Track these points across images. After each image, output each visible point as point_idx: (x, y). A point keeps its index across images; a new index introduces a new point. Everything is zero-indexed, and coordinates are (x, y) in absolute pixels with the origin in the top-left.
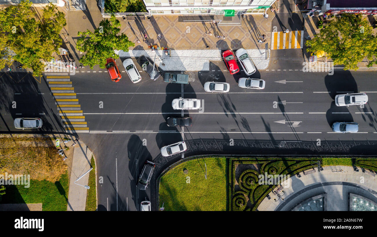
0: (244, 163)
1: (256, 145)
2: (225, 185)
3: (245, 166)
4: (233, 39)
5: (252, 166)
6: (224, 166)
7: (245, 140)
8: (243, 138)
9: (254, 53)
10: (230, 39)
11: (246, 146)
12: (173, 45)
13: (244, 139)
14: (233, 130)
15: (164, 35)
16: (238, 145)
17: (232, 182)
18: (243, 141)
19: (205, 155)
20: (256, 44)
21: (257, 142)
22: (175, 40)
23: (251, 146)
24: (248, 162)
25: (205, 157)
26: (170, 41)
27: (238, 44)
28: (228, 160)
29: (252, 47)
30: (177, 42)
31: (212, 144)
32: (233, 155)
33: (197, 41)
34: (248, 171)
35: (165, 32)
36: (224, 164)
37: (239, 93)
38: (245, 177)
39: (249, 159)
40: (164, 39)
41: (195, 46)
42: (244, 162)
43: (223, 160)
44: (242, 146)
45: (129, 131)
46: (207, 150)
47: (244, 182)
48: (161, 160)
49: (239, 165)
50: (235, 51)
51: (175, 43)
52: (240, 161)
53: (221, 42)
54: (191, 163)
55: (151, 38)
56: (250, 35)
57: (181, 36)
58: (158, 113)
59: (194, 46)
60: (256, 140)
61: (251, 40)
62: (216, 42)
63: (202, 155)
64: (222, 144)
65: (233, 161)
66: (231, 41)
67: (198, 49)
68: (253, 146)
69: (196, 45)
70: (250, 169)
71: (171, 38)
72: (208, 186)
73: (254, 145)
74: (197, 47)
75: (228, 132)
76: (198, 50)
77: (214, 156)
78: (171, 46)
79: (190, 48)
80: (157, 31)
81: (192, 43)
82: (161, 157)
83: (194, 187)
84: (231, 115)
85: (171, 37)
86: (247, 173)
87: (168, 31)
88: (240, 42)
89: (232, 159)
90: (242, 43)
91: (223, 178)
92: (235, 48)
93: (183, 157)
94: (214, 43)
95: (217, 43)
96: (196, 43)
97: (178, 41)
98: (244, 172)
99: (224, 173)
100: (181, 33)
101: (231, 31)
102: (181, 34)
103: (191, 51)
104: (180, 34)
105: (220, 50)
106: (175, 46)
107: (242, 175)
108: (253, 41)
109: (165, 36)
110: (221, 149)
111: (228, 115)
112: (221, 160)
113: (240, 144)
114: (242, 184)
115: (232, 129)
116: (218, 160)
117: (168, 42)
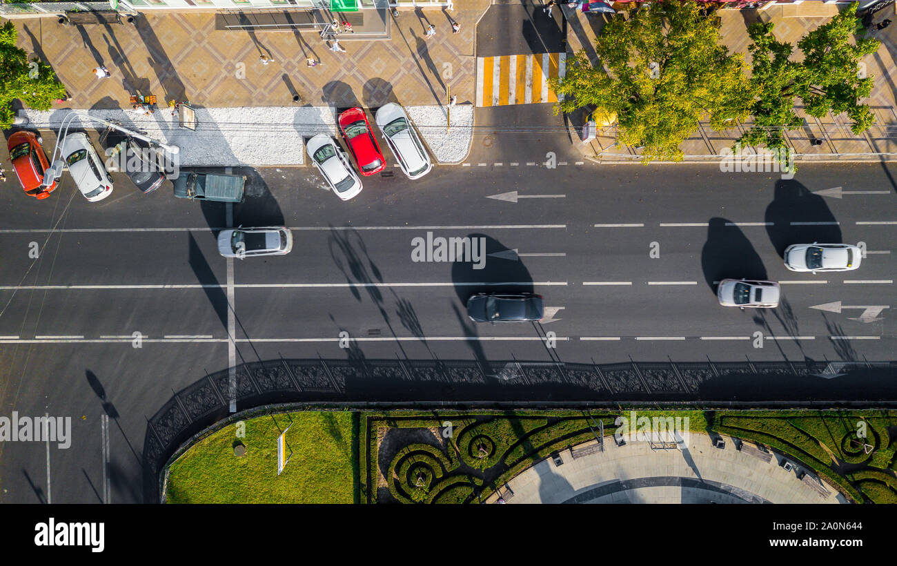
0: (401, 425)
1: (436, 375)
2: (352, 487)
3: (406, 434)
4: (370, 78)
5: (425, 432)
6: (347, 435)
7: (407, 361)
8: (402, 357)
9: (426, 115)
10: (361, 78)
11: (409, 377)
12: (200, 94)
13: (404, 358)
14: (372, 333)
15: (175, 64)
16: (388, 375)
17: (369, 479)
18: (401, 364)
19: (293, 404)
20: (433, 91)
21: (441, 366)
22: (208, 81)
23: (424, 377)
24: (413, 421)
25: (291, 409)
26: (193, 82)
27: (381, 92)
28: (356, 418)
29: (421, 101)
30: (212, 86)
31: (315, 374)
32: (371, 403)
33: (270, 83)
34: (412, 448)
35: (179, 59)
36: (346, 430)
37: (388, 228)
38: (404, 465)
39: (414, 413)
40: (176, 79)
41: (263, 95)
42: (401, 422)
43: (343, 417)
44: (400, 378)
45: (82, 337)
46: (300, 390)
47: (403, 479)
48: (172, 419)
49: (389, 433)
50: (374, 110)
51: (206, 87)
52: (390, 420)
53: (334, 87)
54: (253, 427)
55: (140, 74)
56: (417, 67)
57: (223, 70)
58: (161, 286)
59: (260, 97)
60: (437, 361)
61: (420, 82)
62: (323, 86)
63: (286, 405)
64: (343, 374)
65: (371, 420)
66: (365, 82)
67: (270, 104)
68: (428, 378)
69: (266, 93)
70: (422, 441)
71: (195, 76)
72: (304, 492)
73: (432, 375)
74: (267, 99)
75: (359, 337)
76: (271, 109)
77: (319, 407)
78: (197, 98)
79: (248, 103)
80: (156, 55)
81: (255, 88)
82: (171, 411)
83: (266, 493)
84: (366, 291)
85: (195, 71)
86: (411, 454)
87: (187, 56)
88: (388, 87)
89: (367, 414)
90: (394, 90)
91: (345, 467)
92: (374, 102)
93: (233, 408)
94: (315, 87)
95: (324, 88)
96: (265, 88)
97: (216, 82)
98: (403, 452)
99: (347, 454)
100: (223, 61)
101: (364, 56)
102: (225, 63)
103: (252, 109)
104: (221, 63)
105: (334, 109)
106: (208, 96)
107: (398, 458)
108: (425, 82)
109: (180, 70)
110: (340, 388)
111: (360, 291)
112: (339, 416)
113: (393, 374)
114: (397, 484)
115: (369, 330)
116: (331, 420)
117: (188, 87)
